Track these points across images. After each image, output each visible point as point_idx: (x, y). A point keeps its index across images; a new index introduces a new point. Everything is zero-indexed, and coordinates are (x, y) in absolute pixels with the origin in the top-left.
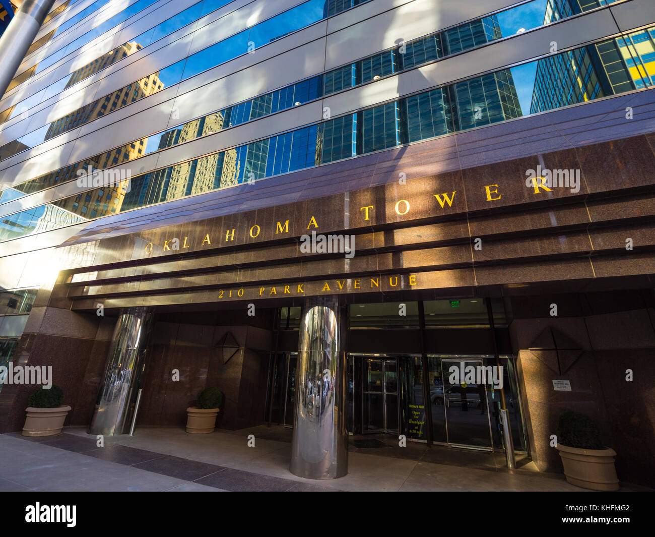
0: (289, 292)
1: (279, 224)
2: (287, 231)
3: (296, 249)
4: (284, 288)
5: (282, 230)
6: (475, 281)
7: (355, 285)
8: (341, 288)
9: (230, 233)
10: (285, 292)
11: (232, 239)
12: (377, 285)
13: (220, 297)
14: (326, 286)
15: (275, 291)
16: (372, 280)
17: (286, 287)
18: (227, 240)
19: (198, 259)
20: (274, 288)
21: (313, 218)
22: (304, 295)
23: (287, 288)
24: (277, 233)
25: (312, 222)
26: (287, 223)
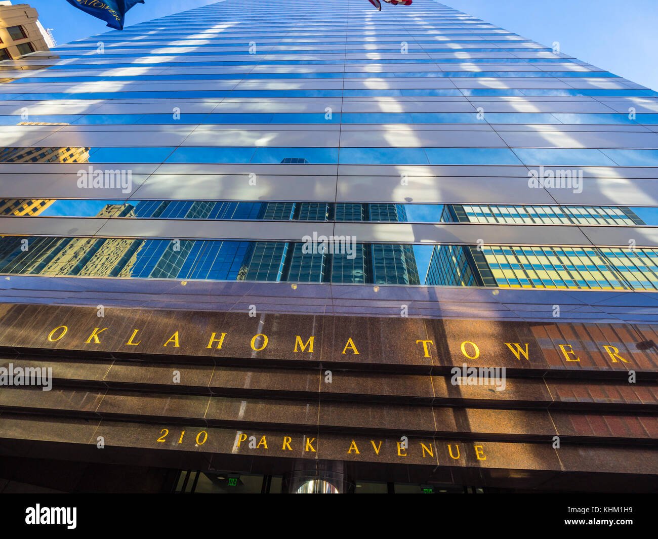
0: (290, 448)
1: (298, 339)
2: (311, 350)
3: (318, 380)
4: (283, 440)
5: (303, 348)
6: (561, 463)
7: (399, 451)
8: (377, 452)
9: (218, 337)
10: (284, 448)
11: (219, 347)
12: (432, 455)
13: (159, 440)
14: (353, 447)
15: (265, 443)
16: (423, 446)
17: (285, 438)
18: (209, 347)
19: (144, 368)
20: (264, 438)
21: (350, 341)
22: (317, 457)
23: (288, 440)
24: (296, 350)
25: (350, 345)
26: (312, 339)
